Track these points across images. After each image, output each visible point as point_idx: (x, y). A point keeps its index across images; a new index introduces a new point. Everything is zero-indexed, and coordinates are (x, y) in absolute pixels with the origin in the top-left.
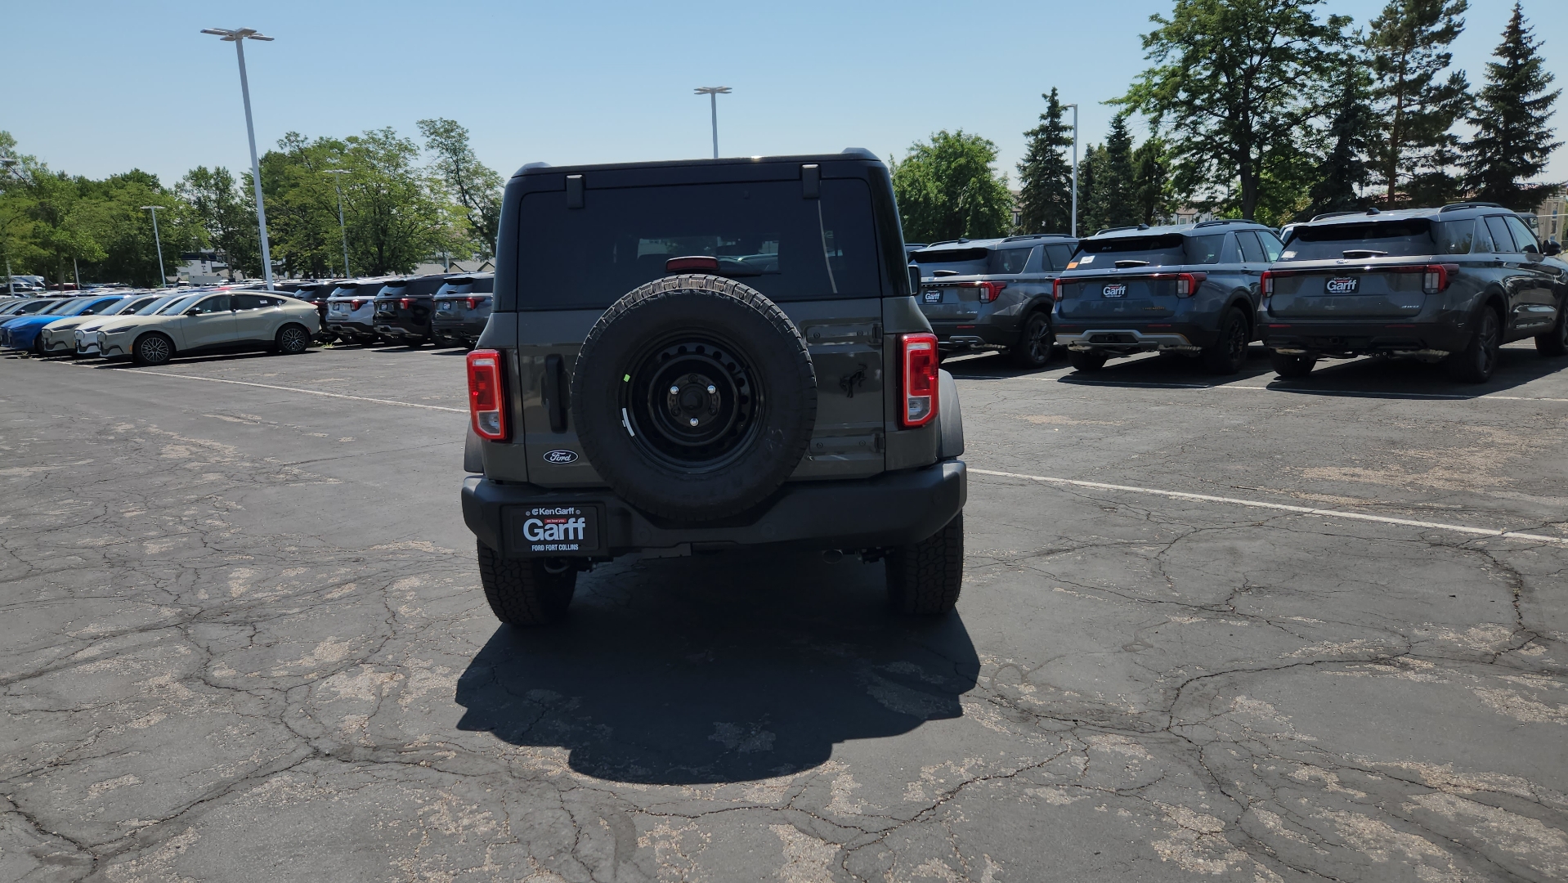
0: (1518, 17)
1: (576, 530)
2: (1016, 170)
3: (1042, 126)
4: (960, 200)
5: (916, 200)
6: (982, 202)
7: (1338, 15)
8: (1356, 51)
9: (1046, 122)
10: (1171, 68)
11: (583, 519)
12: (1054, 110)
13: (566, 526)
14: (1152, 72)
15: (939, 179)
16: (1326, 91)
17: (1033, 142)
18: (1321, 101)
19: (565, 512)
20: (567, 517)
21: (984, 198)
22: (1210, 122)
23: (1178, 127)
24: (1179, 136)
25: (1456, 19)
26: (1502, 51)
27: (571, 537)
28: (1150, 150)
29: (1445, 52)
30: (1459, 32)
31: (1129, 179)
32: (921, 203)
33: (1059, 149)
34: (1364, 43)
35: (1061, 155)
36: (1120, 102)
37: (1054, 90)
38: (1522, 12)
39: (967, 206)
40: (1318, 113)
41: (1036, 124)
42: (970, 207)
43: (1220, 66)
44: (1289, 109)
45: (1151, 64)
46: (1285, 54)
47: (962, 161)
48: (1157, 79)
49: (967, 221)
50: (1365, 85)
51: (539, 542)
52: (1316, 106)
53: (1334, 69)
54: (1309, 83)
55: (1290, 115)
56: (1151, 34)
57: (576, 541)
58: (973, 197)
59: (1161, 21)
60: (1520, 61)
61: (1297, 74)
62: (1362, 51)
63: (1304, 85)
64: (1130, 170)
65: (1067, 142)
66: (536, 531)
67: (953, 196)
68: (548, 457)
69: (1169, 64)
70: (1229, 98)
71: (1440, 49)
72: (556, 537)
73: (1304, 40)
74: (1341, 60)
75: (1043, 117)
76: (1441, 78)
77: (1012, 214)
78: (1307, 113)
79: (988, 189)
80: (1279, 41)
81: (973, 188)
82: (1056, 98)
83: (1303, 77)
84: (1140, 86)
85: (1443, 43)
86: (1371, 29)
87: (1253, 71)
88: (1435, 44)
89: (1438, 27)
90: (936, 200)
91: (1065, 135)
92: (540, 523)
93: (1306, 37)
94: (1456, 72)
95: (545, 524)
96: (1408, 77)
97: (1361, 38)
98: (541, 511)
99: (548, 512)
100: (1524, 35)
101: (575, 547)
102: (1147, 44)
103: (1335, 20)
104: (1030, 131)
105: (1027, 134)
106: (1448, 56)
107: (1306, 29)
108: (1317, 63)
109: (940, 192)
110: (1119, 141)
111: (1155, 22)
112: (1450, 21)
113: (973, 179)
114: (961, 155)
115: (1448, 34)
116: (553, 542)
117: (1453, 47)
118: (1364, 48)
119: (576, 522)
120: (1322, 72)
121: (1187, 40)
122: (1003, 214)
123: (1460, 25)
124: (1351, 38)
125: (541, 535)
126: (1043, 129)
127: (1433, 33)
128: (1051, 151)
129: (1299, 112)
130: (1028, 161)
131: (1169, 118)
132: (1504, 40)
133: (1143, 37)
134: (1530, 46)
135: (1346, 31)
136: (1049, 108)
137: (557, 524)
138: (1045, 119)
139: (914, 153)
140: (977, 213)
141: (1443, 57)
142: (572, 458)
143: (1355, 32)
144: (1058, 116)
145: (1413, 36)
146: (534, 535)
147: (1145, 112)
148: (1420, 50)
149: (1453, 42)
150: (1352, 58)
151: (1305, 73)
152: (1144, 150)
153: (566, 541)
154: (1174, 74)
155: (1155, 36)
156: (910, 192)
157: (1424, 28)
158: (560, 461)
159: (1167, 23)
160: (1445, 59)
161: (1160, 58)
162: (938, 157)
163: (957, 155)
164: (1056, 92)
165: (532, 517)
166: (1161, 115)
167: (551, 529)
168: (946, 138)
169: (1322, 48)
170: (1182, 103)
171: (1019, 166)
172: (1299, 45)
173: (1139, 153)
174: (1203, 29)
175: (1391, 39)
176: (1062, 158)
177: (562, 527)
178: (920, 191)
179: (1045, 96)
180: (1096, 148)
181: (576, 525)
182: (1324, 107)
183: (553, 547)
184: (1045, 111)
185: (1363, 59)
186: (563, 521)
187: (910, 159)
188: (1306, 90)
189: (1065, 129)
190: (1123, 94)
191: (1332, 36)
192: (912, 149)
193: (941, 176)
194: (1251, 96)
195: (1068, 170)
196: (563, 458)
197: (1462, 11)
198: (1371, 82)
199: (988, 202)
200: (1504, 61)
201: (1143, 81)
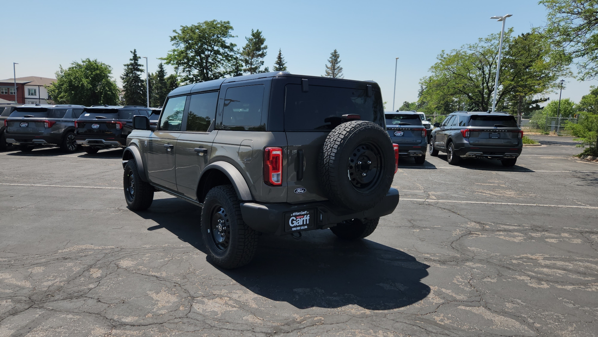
0: (280, 54)
1: (306, 220)
2: (120, 78)
3: (131, 63)
4: (98, 88)
5: (78, 86)
6: (108, 90)
7: (232, 43)
8: (238, 56)
9: (133, 62)
10: (180, 50)
11: (309, 215)
12: (135, 58)
13: (303, 219)
14: (174, 51)
15: (87, 78)
16: (229, 67)
17: (126, 68)
18: (228, 70)
19: (304, 213)
20: (304, 215)
21: (108, 88)
22: (194, 71)
23: (184, 71)
24: (184, 75)
25: (265, 51)
26: (277, 63)
27: (305, 223)
28: (172, 78)
29: (263, 61)
30: (265, 55)
31: (166, 87)
32: (80, 87)
33: (139, 73)
34: (241, 54)
35: (139, 75)
36: (164, 59)
37: (135, 50)
38: (281, 52)
39: (102, 90)
40: (228, 74)
41: (129, 62)
42: (103, 91)
43: (198, 53)
44: (219, 71)
45: (174, 47)
46: (217, 52)
47: (98, 72)
48: (176, 53)
49: (101, 97)
50: (241, 67)
51: (294, 227)
52: (227, 72)
53: (232, 60)
54: (225, 63)
55: (219, 73)
56: (174, 37)
57: (306, 224)
58: (104, 87)
59: (177, 33)
60: (281, 67)
61: (221, 60)
62: (240, 56)
63: (223, 64)
64: (166, 85)
65: (142, 71)
66: (294, 222)
67: (94, 86)
68: (296, 191)
69: (179, 49)
70: (200, 64)
71: (260, 59)
72: (300, 224)
73: (223, 49)
74: (234, 58)
75: (131, 60)
76: (262, 68)
77: (121, 96)
78: (224, 73)
79: (110, 85)
80: (216, 48)
81: (104, 84)
82: (136, 53)
83: (223, 61)
84: (171, 55)
85: (262, 57)
86: (243, 50)
87: (208, 56)
88: (259, 57)
89: (260, 53)
90: (87, 87)
91: (140, 68)
92: (295, 219)
93: (223, 48)
94: (266, 67)
95: (296, 219)
96: (253, 67)
97: (239, 51)
98: (296, 213)
99: (298, 214)
100: (282, 59)
101: (306, 227)
102: (172, 40)
103: (232, 44)
104: (126, 64)
105: (125, 65)
106: (263, 62)
107: (224, 46)
108: (228, 58)
109: (88, 83)
110: (161, 73)
111: (174, 33)
112: (263, 51)
113: (104, 80)
114: (97, 69)
115: (262, 55)
116: (299, 226)
117: (264, 59)
118: (241, 55)
119: (307, 217)
120: (229, 61)
121: (186, 41)
122: (117, 95)
123: (266, 53)
124: (237, 51)
125: (295, 223)
126: (132, 64)
127: (259, 54)
128: (135, 73)
129: (222, 73)
130: (125, 76)
131: (181, 68)
132: (277, 60)
133: (171, 37)
134: (284, 63)
135: (235, 49)
136: (133, 57)
137: (300, 218)
138: (132, 60)
139: (74, 66)
140: (106, 94)
141: (262, 62)
142: (304, 191)
143: (238, 50)
144: (137, 60)
145: (254, 54)
146: (292, 223)
147: (173, 64)
148: (255, 58)
149: (264, 58)
150: (237, 58)
151: (224, 60)
152: (170, 78)
153: (303, 225)
154: (182, 52)
155: (175, 37)
156: (74, 82)
157: (257, 52)
158: (300, 193)
159: (179, 34)
160: (262, 63)
161: (177, 46)
162: (86, 69)
163: (95, 69)
164: (136, 51)
165: (293, 216)
166: (179, 66)
167: (299, 220)
168: (89, 61)
169: (228, 53)
170: (185, 63)
171: (121, 77)
172: (221, 51)
173: (169, 78)
174: (192, 39)
175: (248, 54)
176: (140, 77)
177: (302, 219)
178: (79, 82)
179: (131, 52)
180: (151, 74)
181: (306, 218)
182: (229, 72)
183: (298, 228)
184: (132, 58)
185: (240, 59)
186: (302, 217)
187: (73, 68)
188: (224, 65)
189: (140, 65)
190: (165, 56)
191: (232, 50)
192: (73, 64)
193: (88, 77)
194: (208, 65)
195: (142, 81)
196: (301, 191)
197: (266, 49)
198: (242, 66)
199: (110, 90)
200: (277, 66)
201: (172, 53)
